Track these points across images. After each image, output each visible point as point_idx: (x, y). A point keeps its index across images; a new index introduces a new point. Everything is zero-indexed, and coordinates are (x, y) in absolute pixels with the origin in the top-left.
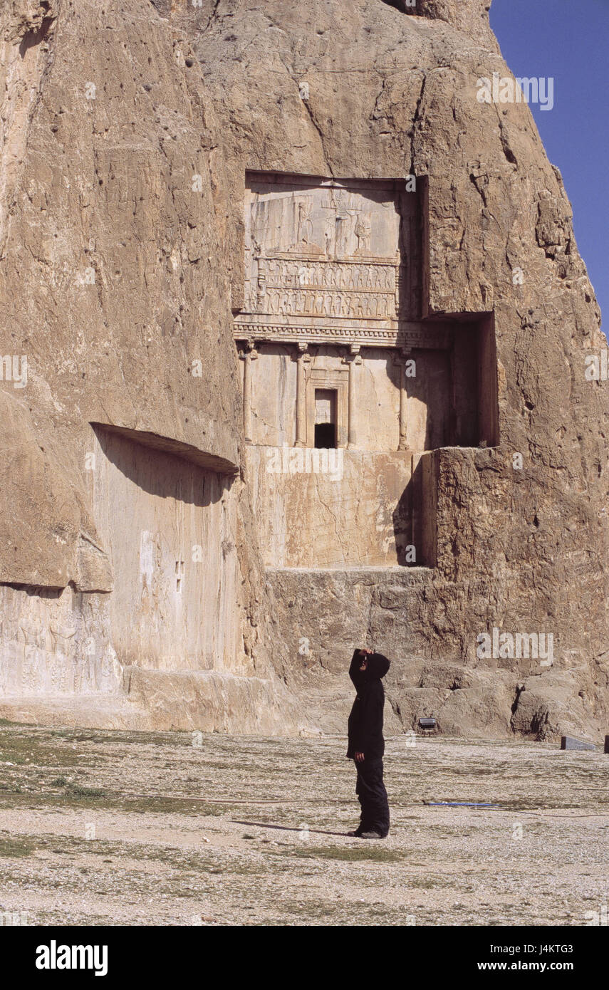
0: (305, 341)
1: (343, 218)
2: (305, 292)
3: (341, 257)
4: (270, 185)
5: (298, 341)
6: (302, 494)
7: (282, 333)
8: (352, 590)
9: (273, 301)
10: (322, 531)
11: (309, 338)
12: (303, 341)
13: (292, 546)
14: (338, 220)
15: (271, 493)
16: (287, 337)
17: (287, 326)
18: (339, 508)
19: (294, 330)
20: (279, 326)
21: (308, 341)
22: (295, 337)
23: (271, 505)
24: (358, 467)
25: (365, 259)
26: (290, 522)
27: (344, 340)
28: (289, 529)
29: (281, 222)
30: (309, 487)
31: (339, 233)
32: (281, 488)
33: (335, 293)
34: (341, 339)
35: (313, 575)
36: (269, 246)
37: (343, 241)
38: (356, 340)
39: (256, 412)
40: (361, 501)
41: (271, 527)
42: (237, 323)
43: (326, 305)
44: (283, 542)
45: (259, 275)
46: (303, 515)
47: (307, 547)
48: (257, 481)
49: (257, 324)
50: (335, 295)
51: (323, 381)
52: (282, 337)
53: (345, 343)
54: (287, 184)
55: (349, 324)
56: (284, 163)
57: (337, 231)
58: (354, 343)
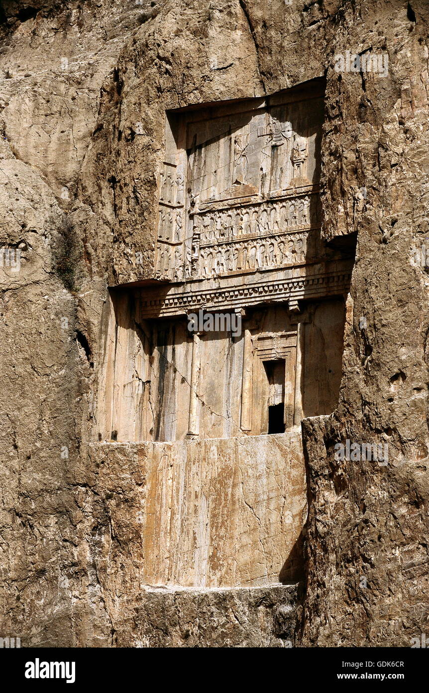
0: (241, 305)
1: (278, 144)
2: (238, 246)
3: (274, 193)
4: (207, 124)
5: (233, 307)
6: (227, 495)
7: (216, 300)
8: (256, 612)
9: (206, 262)
10: (246, 540)
11: (244, 301)
12: (238, 306)
13: (214, 562)
14: (274, 147)
15: (196, 497)
16: (222, 304)
17: (219, 291)
18: (264, 509)
19: (227, 294)
20: (211, 292)
21: (244, 305)
22: (230, 303)
23: (196, 511)
24: (284, 454)
25: (298, 190)
26: (214, 530)
27: (280, 298)
28: (212, 540)
29: (217, 164)
30: (234, 485)
31: (275, 163)
32: (206, 488)
33: (268, 239)
34: (276, 297)
35: (216, 595)
36: (205, 197)
37: (279, 172)
38: (292, 294)
39: (204, 400)
40: (287, 497)
41: (195, 539)
42: (171, 297)
43: (259, 256)
44: (206, 556)
45: (194, 234)
46: (226, 521)
47: (230, 561)
48: (183, 483)
49: (190, 294)
50: (267, 243)
51: (269, 352)
52: (217, 305)
53: (281, 300)
54: (223, 117)
55: (281, 275)
56: (201, 92)
57: (273, 161)
58: (291, 299)
